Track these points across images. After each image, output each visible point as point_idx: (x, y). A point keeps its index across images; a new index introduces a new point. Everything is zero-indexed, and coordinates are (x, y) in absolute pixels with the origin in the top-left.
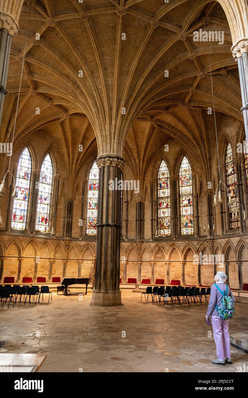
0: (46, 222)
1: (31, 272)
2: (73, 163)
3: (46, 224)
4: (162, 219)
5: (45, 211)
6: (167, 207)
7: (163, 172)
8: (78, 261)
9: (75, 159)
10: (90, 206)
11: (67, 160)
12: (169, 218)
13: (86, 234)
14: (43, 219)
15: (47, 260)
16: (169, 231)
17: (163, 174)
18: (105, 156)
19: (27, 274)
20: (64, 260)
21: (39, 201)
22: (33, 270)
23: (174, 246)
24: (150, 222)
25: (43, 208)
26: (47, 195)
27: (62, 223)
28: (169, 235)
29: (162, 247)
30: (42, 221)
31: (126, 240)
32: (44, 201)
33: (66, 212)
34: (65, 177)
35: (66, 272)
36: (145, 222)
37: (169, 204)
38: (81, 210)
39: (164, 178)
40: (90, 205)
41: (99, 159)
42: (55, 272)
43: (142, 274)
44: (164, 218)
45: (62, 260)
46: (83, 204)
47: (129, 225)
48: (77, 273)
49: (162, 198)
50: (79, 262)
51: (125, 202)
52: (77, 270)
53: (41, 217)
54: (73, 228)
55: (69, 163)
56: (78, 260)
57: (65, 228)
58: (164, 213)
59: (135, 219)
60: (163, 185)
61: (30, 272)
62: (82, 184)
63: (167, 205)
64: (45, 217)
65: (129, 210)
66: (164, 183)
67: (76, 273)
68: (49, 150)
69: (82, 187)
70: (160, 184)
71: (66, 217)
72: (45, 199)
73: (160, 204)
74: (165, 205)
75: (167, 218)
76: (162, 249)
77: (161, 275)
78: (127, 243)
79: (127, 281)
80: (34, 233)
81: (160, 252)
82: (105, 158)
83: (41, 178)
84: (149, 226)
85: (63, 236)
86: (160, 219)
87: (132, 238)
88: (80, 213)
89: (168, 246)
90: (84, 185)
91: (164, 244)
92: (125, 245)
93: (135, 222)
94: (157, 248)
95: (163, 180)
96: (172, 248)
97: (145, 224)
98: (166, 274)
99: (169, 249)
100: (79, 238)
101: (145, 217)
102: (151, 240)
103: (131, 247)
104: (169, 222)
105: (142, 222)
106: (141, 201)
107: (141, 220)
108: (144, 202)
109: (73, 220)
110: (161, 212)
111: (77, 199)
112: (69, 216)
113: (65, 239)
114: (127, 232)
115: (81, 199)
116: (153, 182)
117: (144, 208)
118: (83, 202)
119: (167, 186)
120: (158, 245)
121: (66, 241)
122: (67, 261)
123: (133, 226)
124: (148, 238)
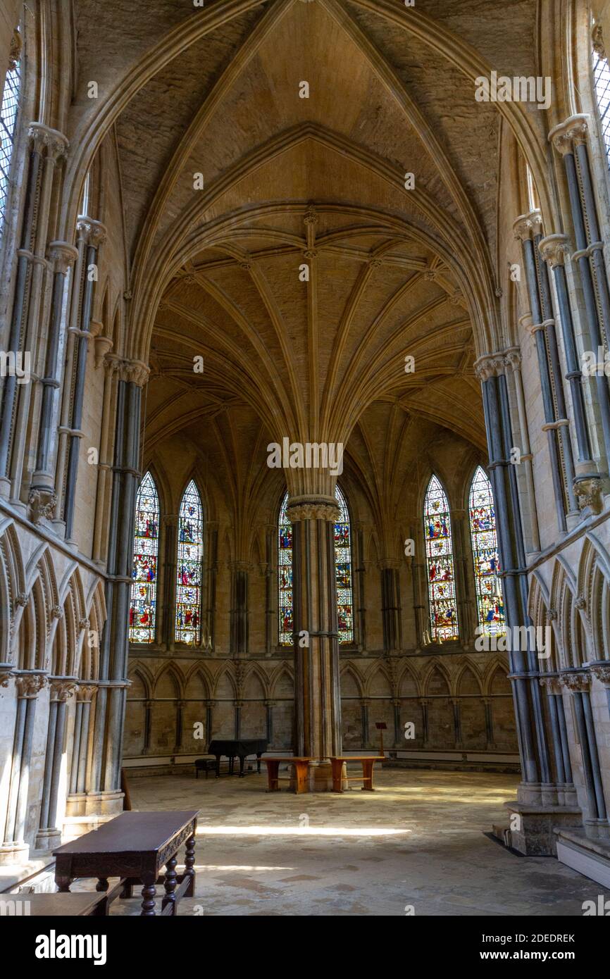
0: (195, 625)
1: (171, 732)
2: (244, 495)
3: (195, 627)
4: (438, 604)
5: (193, 600)
6: (446, 578)
7: (435, 501)
8: (266, 702)
9: (249, 486)
10: (285, 583)
12: (452, 601)
13: (279, 643)
14: (188, 617)
15: (201, 703)
16: (453, 631)
17: (436, 506)
19: (163, 735)
20: (236, 703)
21: (179, 581)
22: (174, 726)
23: (466, 663)
24: (412, 612)
25: (188, 594)
26: (194, 566)
27: (227, 624)
28: (455, 638)
29: (441, 666)
30: (187, 622)
31: (365, 654)
32: (189, 579)
33: (235, 600)
34: (229, 524)
35: (242, 726)
36: (402, 612)
37: (452, 571)
38: (264, 592)
39: (437, 515)
40: (284, 580)
42: (219, 728)
44: (443, 602)
45: (231, 703)
46: (268, 581)
47: (368, 621)
48: (265, 728)
49: (437, 559)
50: (267, 705)
51: (356, 571)
52: (264, 723)
53: (184, 614)
54: (250, 632)
55: (237, 495)
56: (265, 700)
57: (235, 633)
58: (441, 590)
59: (381, 608)
60: (436, 530)
61: (168, 729)
62: (264, 536)
63: (448, 573)
64: (193, 613)
65: (367, 587)
66: (438, 526)
67: (261, 728)
69: (265, 544)
70: (430, 528)
71: (235, 609)
72: (191, 575)
73: (432, 573)
74: (443, 573)
75: (449, 603)
76: (440, 669)
77: (444, 729)
78: (367, 660)
80: (172, 648)
81: (437, 677)
83: (180, 531)
84: (411, 621)
85: (231, 650)
86: (433, 604)
87: (377, 649)
88: (264, 598)
89: (453, 663)
90: (269, 538)
91: (443, 660)
92: (362, 664)
93: (381, 613)
94: (431, 669)
95: (437, 519)
96: (461, 668)
97: (403, 618)
98: (453, 725)
99: (456, 670)
100: (264, 654)
101: (402, 603)
102: (418, 652)
103: (374, 669)
104: (452, 610)
105: (396, 612)
106: (392, 567)
107: (394, 609)
108: (397, 568)
109: (250, 615)
110: (436, 589)
111: (255, 570)
112: (241, 608)
113: (236, 657)
114: (364, 636)
115: (264, 570)
116: (415, 525)
117: (398, 582)
118: (269, 575)
119: (445, 531)
120: (433, 661)
121: (237, 662)
122: (242, 705)
123: (375, 622)
124: (411, 648)
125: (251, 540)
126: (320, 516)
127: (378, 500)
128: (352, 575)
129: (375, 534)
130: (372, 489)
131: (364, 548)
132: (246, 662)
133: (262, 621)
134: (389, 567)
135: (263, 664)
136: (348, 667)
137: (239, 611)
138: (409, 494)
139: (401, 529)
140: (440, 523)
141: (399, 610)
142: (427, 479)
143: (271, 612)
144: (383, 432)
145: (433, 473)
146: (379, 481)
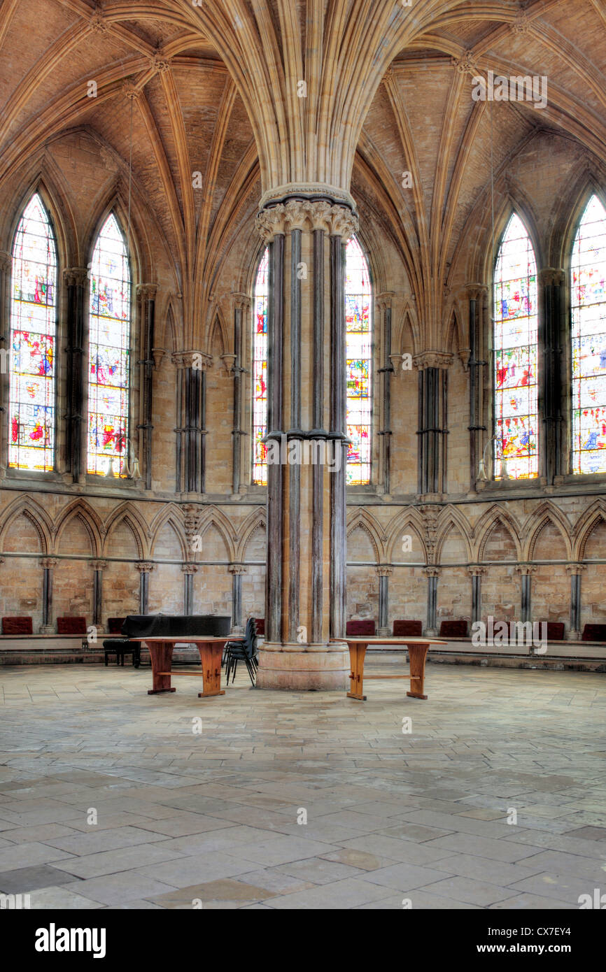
0: (119, 447)
1: (84, 604)
2: (196, 241)
3: (120, 450)
4: (508, 422)
5: (115, 409)
6: (525, 383)
7: (514, 257)
8: (232, 568)
9: (205, 225)
11: (177, 229)
12: (532, 418)
13: (253, 481)
14: (109, 435)
15: (131, 565)
16: (530, 465)
17: (515, 266)
18: (285, 195)
19: (73, 607)
20: (185, 567)
21: (92, 377)
22: (90, 596)
23: (548, 513)
24: (466, 436)
25: (107, 400)
26: (118, 357)
27: (171, 450)
28: (532, 477)
29: (507, 518)
30: (106, 442)
31: (387, 499)
32: (108, 376)
33: (184, 412)
34: (174, 291)
35: (194, 601)
36: (449, 436)
37: (535, 371)
38: (230, 401)
39: (516, 280)
41: (266, 207)
42: (159, 601)
43: (439, 609)
44: (515, 420)
45: (178, 567)
46: (236, 383)
47: (394, 450)
48: (230, 604)
49: (512, 350)
50: (233, 572)
51: (380, 371)
52: (229, 597)
53: (101, 431)
54: (208, 463)
55: (185, 240)
56: (230, 564)
57: (183, 462)
58: (513, 403)
59: (416, 429)
60: (512, 305)
61: (79, 601)
62: (231, 313)
63: (528, 375)
64: (116, 431)
65: (395, 396)
66: (516, 298)
67: (225, 604)
68: (111, 198)
69: (233, 323)
70: (503, 302)
71: (184, 426)
72: (111, 371)
73: (502, 374)
74: (520, 375)
75: (526, 422)
76: (506, 523)
77: (504, 610)
78: (389, 508)
79: (391, 629)
80: (83, 481)
81: (499, 535)
82: (284, 201)
83: (92, 297)
84: (464, 450)
85: (178, 489)
86: (501, 423)
87: (406, 492)
88: (230, 412)
89: (526, 513)
90: (239, 316)
91: (513, 509)
92: (383, 515)
93: (417, 437)
94: (490, 522)
95: (516, 288)
96: (540, 521)
97: (450, 445)
98: (518, 605)
99: (529, 524)
100: (230, 496)
101: (450, 421)
102: (471, 497)
103: (401, 522)
104: (531, 433)
105: (440, 436)
106: (437, 366)
107: (436, 431)
108: (445, 367)
109: (207, 437)
110: (507, 400)
111: (216, 366)
112: (193, 424)
113: (185, 498)
114: (388, 471)
115: (230, 366)
116: (478, 296)
117: (445, 390)
118: (238, 374)
119: (529, 305)
120: (494, 511)
121: (187, 506)
122: (195, 570)
123: (408, 451)
124: (461, 491)
125: (210, 317)
126: (319, 224)
127: (420, 255)
128: (372, 378)
129: (413, 311)
130: (411, 234)
131: (394, 334)
132: (200, 507)
133: (226, 446)
134: (431, 365)
135: (228, 510)
136: (360, 518)
137: (189, 429)
138: (472, 246)
139: (455, 303)
140: (521, 295)
141: (445, 433)
142: (503, 221)
143: (241, 433)
144: (434, 129)
145: (514, 210)
146: (422, 220)
